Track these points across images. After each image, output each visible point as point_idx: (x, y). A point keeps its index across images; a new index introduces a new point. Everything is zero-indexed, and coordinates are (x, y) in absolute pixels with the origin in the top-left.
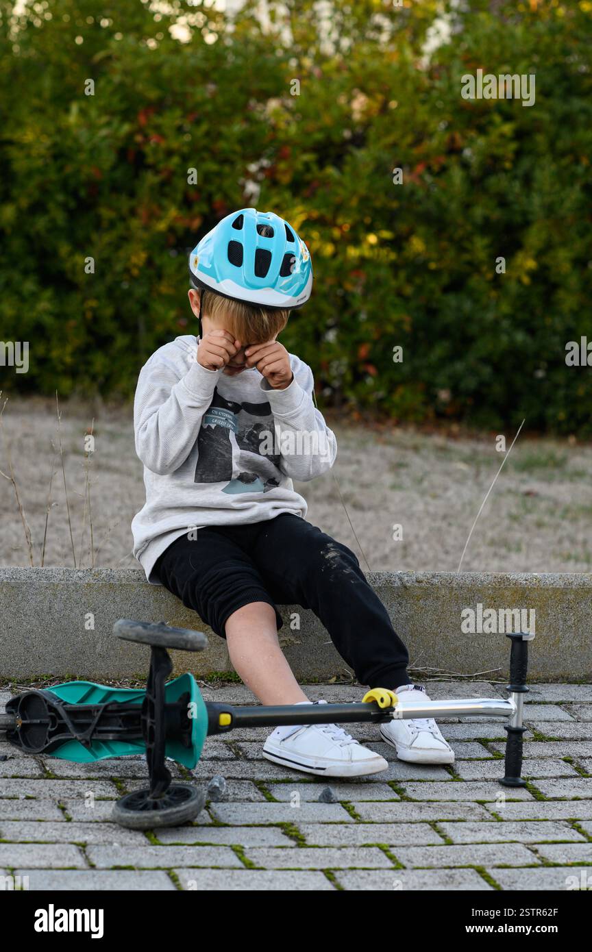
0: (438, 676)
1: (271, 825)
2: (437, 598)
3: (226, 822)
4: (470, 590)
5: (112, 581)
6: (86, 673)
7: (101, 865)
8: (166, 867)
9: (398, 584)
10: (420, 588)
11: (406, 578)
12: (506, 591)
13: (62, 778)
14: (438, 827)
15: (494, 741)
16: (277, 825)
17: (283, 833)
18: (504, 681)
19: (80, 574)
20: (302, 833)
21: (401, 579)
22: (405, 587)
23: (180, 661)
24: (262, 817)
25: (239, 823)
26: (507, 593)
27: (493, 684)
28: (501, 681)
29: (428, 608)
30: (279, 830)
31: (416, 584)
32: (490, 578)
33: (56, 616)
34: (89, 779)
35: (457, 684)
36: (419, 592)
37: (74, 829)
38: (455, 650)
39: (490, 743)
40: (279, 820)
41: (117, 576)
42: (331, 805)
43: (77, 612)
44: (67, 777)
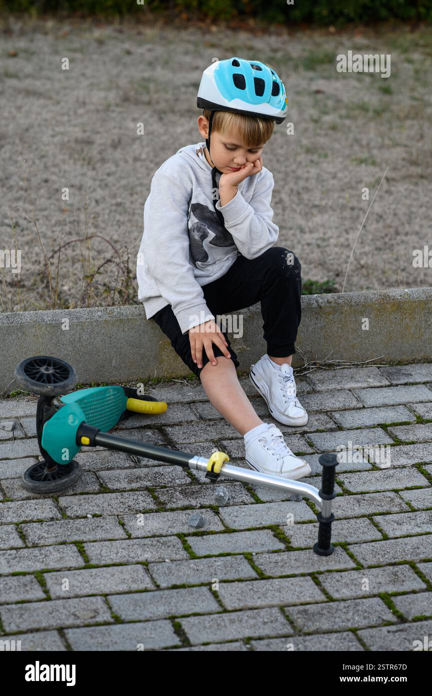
0: (342, 365)
1: (264, 528)
2: (342, 313)
3: (234, 528)
4: (363, 306)
5: (121, 318)
6: (106, 380)
7: (163, 585)
8: (207, 582)
9: (315, 305)
10: (330, 307)
11: (320, 300)
12: (388, 305)
13: (113, 491)
14: (374, 520)
15: (391, 425)
16: (268, 528)
17: (274, 536)
18: (385, 364)
19: (99, 313)
20: (287, 535)
21: (317, 301)
22: (321, 307)
23: (169, 367)
24: (257, 521)
25: (242, 528)
26: (388, 306)
27: (379, 368)
28: (383, 364)
29: (335, 320)
30: (269, 531)
31: (328, 305)
32: (376, 295)
33: (84, 343)
34: (132, 490)
35: (355, 370)
36: (329, 310)
37: (136, 546)
38: (353, 347)
39: (388, 428)
40: (268, 523)
41: (124, 313)
42: (298, 503)
43: (99, 340)
44: (117, 489)
